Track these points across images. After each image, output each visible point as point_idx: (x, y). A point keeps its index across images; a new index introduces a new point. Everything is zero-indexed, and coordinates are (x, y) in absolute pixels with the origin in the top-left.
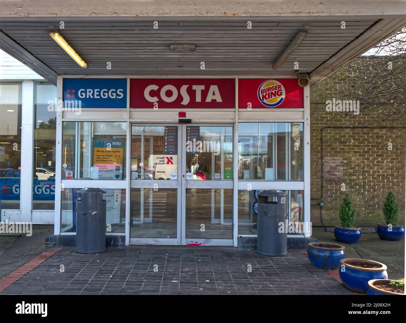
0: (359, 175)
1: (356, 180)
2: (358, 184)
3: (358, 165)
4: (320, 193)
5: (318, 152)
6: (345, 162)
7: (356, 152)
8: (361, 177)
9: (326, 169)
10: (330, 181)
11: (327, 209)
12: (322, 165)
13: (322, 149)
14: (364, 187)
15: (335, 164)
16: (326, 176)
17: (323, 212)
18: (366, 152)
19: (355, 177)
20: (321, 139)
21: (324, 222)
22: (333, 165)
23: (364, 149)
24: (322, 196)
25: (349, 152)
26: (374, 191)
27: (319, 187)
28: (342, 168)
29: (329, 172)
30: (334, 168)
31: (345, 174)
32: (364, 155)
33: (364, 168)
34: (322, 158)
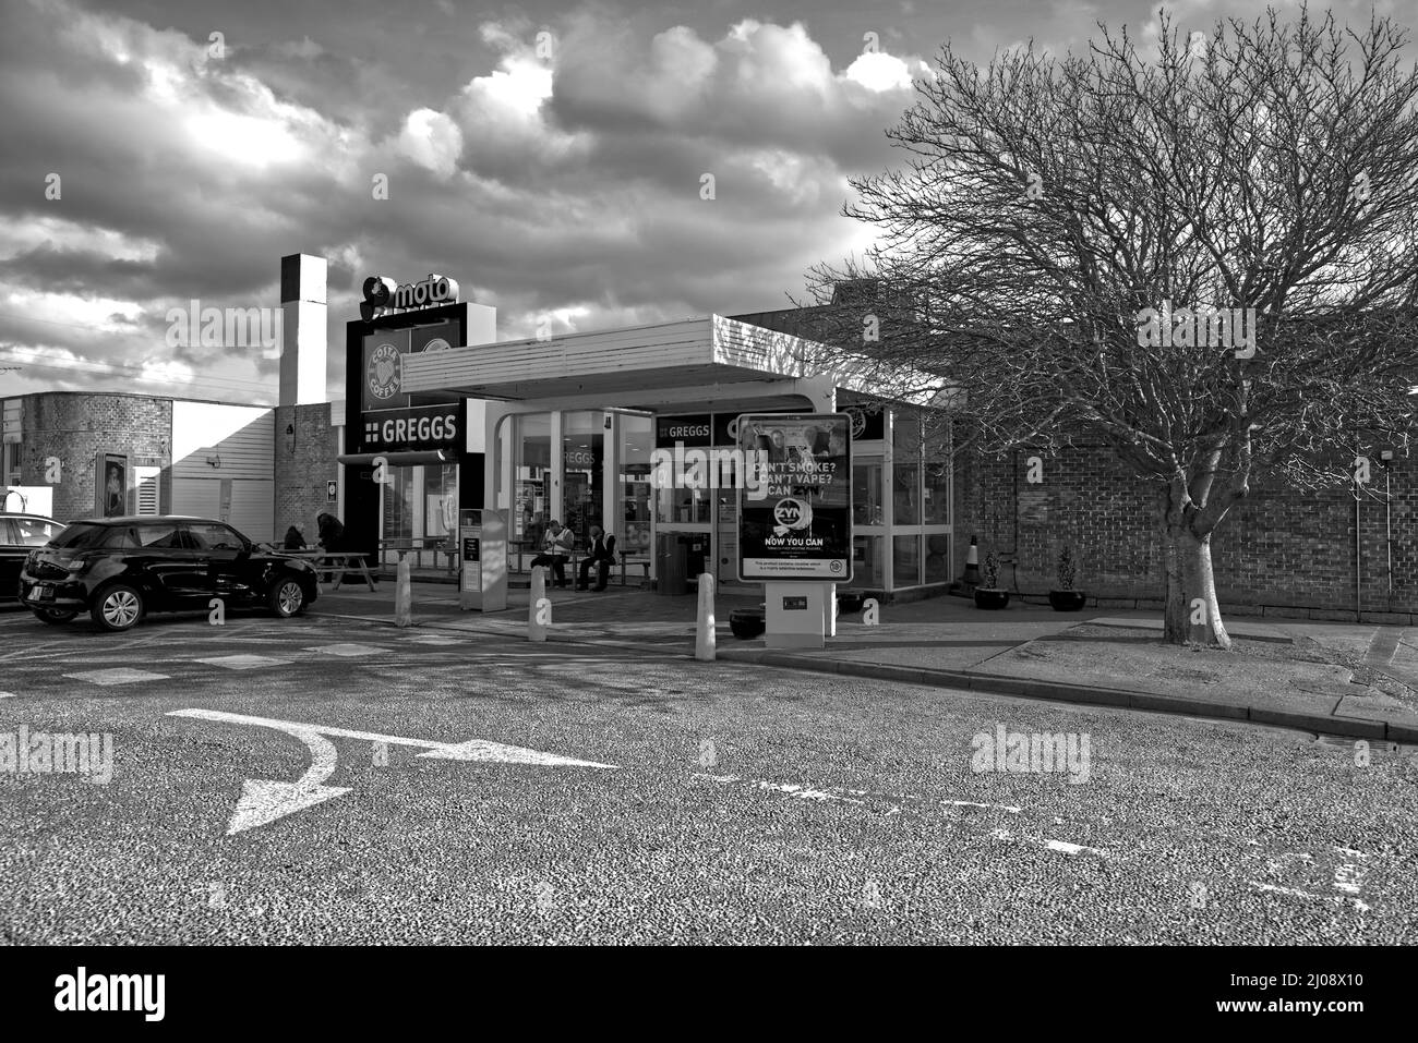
0: (1071, 519)
1: (1066, 527)
2: (1069, 532)
3: (1070, 504)
4: (1013, 545)
5: (1011, 484)
6: (1051, 498)
7: (1066, 484)
8: (1075, 522)
9: (1022, 509)
10: (1029, 528)
11: (1023, 569)
12: (1017, 503)
13: (1015, 480)
14: (1079, 536)
15: (1036, 502)
16: (1022, 519)
17: (1018, 573)
18: (1082, 484)
19: (1065, 522)
20: (1016, 466)
21: (1019, 588)
22: (1033, 503)
23: (1080, 479)
24: (1016, 550)
25: (1056, 485)
26: (1096, 542)
27: (1012, 536)
28: (1045, 508)
29: (1026, 513)
30: (1034, 509)
31: (1050, 518)
32: (1080, 488)
33: (1079, 508)
34: (1016, 493)
